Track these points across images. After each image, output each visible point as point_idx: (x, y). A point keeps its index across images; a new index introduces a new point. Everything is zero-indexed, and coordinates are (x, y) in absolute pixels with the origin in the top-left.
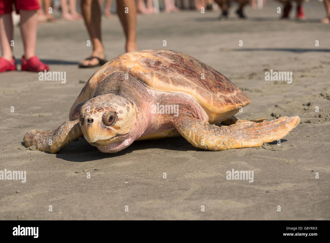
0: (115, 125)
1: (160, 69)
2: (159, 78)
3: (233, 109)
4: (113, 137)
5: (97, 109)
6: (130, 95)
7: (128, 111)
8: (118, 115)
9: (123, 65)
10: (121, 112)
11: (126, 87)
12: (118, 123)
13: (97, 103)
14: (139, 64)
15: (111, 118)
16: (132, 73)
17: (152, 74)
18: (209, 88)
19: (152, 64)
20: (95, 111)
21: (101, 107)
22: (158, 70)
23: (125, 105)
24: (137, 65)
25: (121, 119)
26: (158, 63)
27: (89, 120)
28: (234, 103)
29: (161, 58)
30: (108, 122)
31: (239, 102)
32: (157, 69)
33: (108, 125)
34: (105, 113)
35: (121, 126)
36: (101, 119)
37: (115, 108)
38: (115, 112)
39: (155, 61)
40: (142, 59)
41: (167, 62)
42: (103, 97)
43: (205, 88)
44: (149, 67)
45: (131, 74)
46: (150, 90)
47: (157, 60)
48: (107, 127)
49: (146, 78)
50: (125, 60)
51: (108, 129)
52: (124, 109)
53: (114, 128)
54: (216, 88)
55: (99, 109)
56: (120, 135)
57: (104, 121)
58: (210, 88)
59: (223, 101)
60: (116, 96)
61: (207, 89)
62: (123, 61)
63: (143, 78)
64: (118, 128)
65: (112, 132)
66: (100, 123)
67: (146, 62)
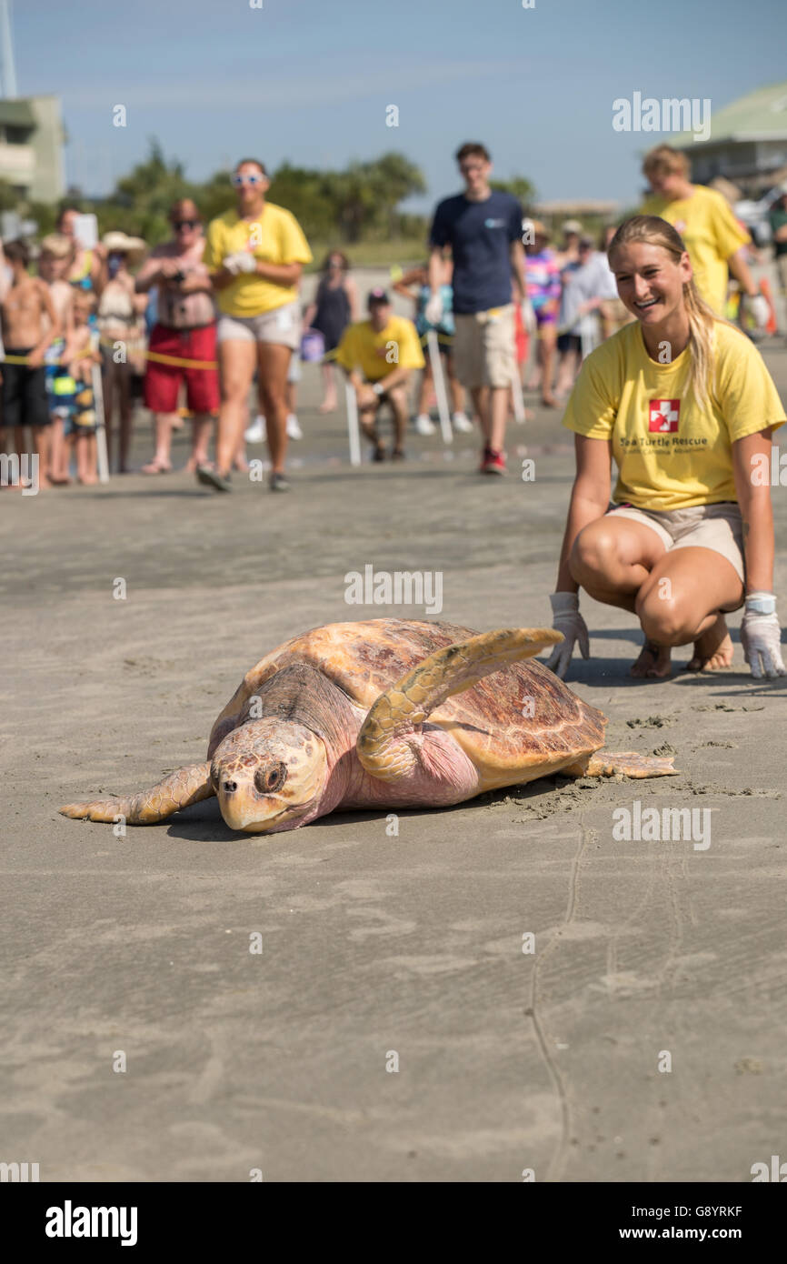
0: (283, 789)
1: (385, 667)
2: (379, 686)
3: (540, 762)
4: (281, 813)
5: (244, 760)
6: (315, 719)
7: (309, 755)
8: (287, 767)
9: (313, 651)
10: (294, 761)
11: (309, 698)
12: (289, 785)
13: (243, 746)
14: (345, 653)
15: (274, 776)
16: (327, 671)
17: (366, 677)
18: (490, 715)
19: (373, 654)
20: (240, 765)
21: (251, 754)
22: (382, 668)
23: (302, 744)
24: (340, 654)
25: (296, 775)
26: (388, 653)
27: (227, 786)
28: (545, 750)
29: (398, 642)
30: (267, 786)
31: (562, 747)
32: (380, 666)
33: (268, 792)
34: (260, 769)
35: (295, 789)
36: (251, 782)
37: (281, 754)
38: (282, 764)
39: (382, 648)
40: (355, 643)
41: (409, 651)
42: (257, 728)
43: (480, 714)
44: (364, 660)
45: (325, 672)
46: (358, 709)
47: (388, 645)
48: (267, 795)
49: (351, 684)
50: (319, 642)
51: (269, 798)
52: (300, 753)
53: (281, 794)
54: (510, 714)
55: (248, 760)
56: (296, 806)
57: (259, 784)
58: (495, 715)
59: (517, 743)
60: (284, 724)
61: (486, 716)
62: (314, 643)
63: (346, 683)
64: (291, 794)
65: (279, 803)
66: (250, 789)
67: (359, 650)
